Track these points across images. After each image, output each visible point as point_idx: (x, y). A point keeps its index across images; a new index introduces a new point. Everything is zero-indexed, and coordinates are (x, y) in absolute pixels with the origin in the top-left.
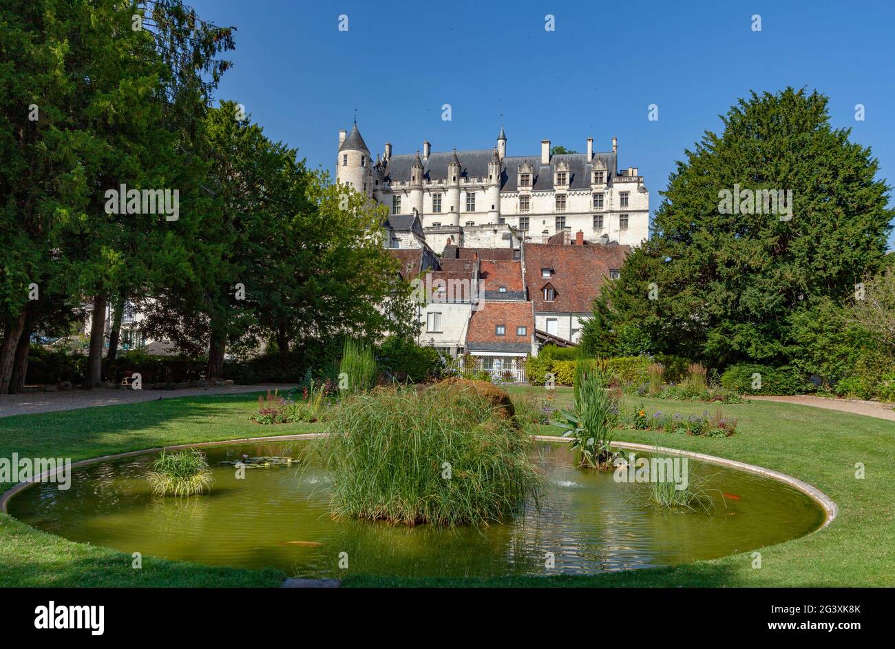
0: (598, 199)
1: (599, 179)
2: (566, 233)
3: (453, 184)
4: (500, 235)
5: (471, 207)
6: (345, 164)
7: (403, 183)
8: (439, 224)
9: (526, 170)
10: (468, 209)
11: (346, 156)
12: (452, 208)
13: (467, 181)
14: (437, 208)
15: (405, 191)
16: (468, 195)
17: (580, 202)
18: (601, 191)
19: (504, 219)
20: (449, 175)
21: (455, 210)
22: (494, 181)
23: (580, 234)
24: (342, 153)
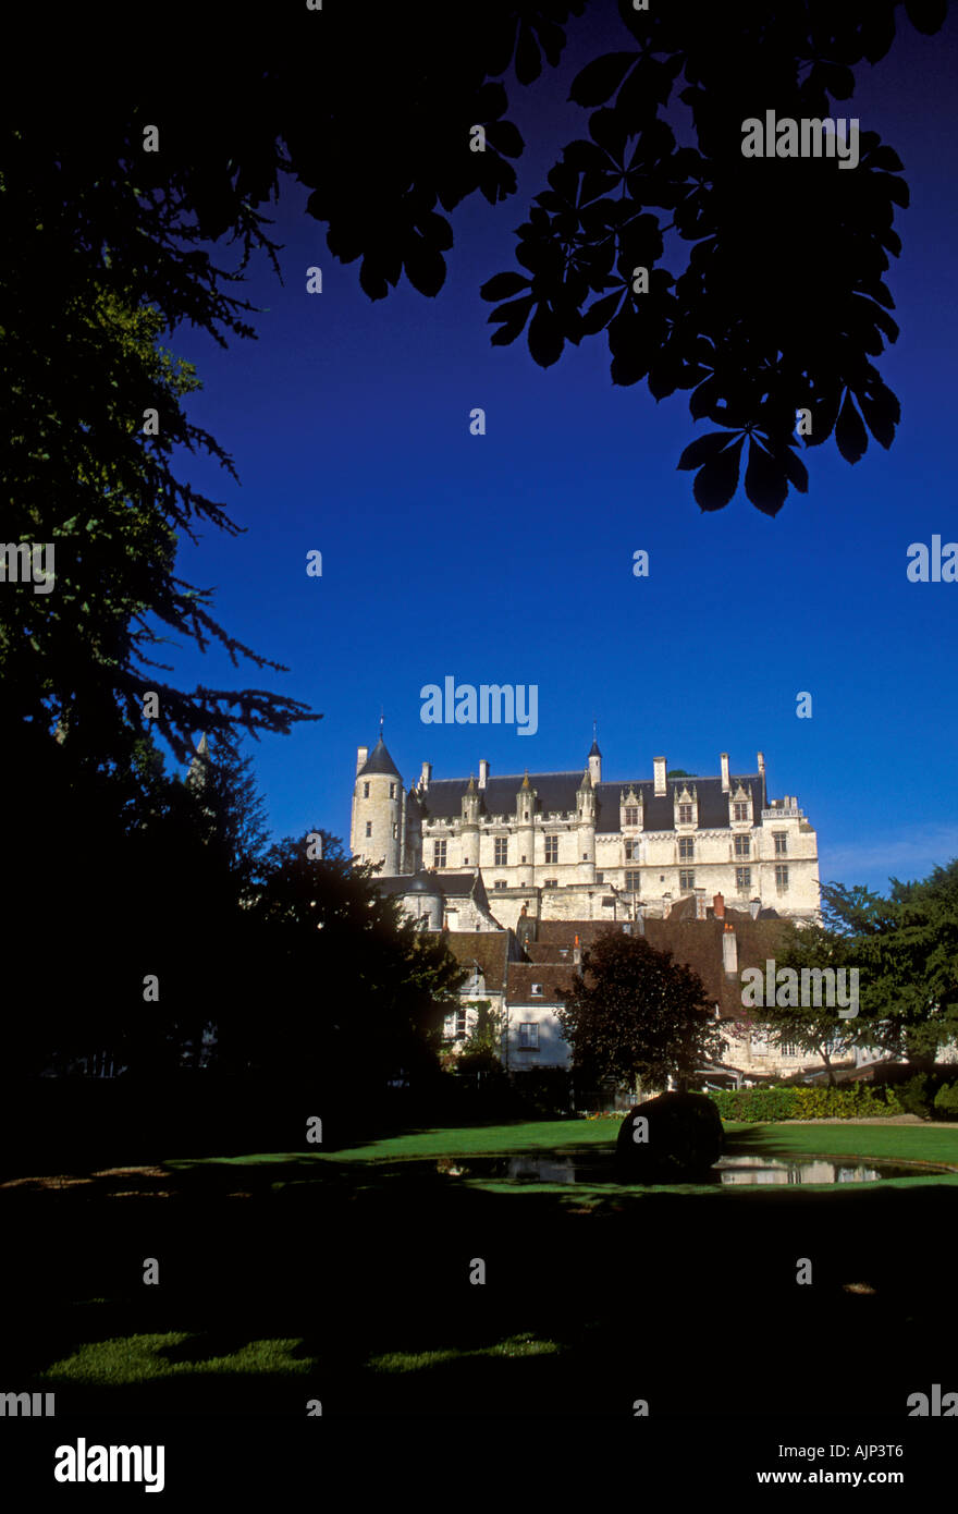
0: (742, 843)
1: (741, 816)
2: (698, 898)
3: (524, 823)
4: (597, 900)
5: (551, 856)
6: (367, 795)
7: (450, 822)
8: (505, 883)
9: (632, 800)
10: (548, 860)
11: (367, 785)
12: (524, 858)
13: (546, 818)
14: (501, 860)
15: (452, 833)
16: (548, 839)
17: (714, 847)
18: (746, 831)
19: (602, 874)
20: (519, 810)
21: (528, 862)
22: (586, 819)
23: (719, 898)
24: (362, 780)
